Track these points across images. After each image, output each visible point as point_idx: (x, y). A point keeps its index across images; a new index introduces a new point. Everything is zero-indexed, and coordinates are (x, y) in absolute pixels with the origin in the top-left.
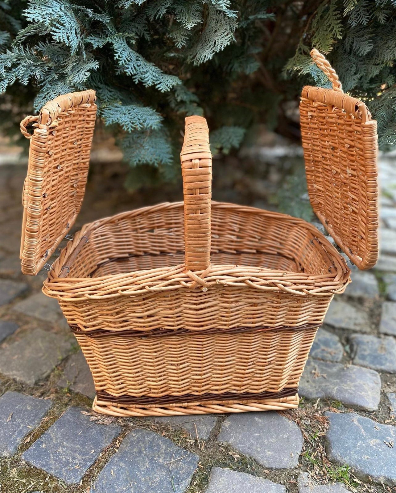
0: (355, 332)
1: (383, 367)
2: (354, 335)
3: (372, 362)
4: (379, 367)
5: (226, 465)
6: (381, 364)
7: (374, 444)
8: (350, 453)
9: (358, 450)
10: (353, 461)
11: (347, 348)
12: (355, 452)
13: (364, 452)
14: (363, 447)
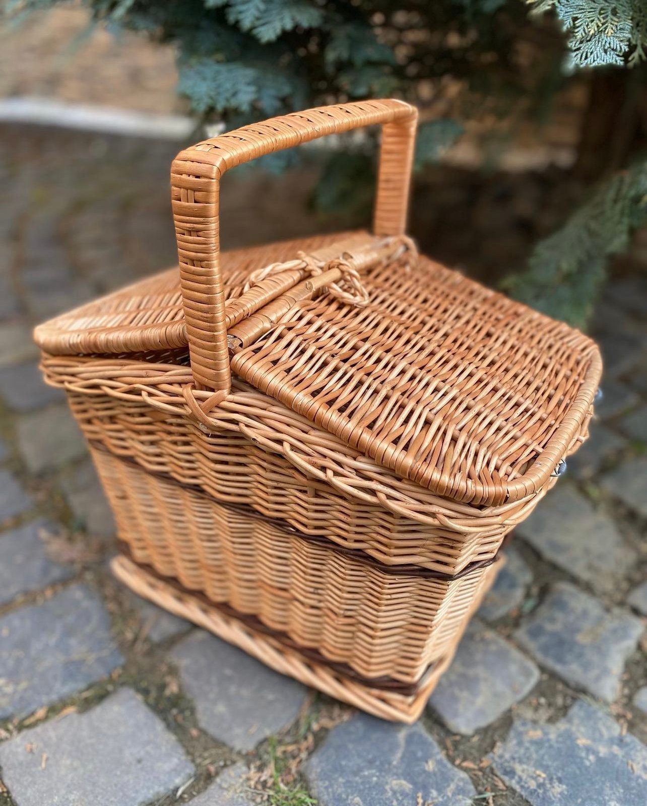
0: (574, 580)
1: (558, 668)
2: (564, 587)
3: (545, 649)
4: (550, 663)
5: (145, 692)
6: (560, 660)
7: (396, 788)
8: (336, 780)
9: (357, 782)
10: (328, 794)
11: (530, 604)
12: (348, 782)
13: (360, 790)
14: (369, 783)
